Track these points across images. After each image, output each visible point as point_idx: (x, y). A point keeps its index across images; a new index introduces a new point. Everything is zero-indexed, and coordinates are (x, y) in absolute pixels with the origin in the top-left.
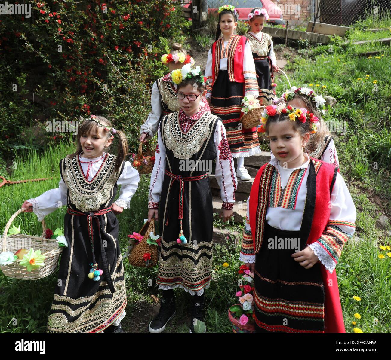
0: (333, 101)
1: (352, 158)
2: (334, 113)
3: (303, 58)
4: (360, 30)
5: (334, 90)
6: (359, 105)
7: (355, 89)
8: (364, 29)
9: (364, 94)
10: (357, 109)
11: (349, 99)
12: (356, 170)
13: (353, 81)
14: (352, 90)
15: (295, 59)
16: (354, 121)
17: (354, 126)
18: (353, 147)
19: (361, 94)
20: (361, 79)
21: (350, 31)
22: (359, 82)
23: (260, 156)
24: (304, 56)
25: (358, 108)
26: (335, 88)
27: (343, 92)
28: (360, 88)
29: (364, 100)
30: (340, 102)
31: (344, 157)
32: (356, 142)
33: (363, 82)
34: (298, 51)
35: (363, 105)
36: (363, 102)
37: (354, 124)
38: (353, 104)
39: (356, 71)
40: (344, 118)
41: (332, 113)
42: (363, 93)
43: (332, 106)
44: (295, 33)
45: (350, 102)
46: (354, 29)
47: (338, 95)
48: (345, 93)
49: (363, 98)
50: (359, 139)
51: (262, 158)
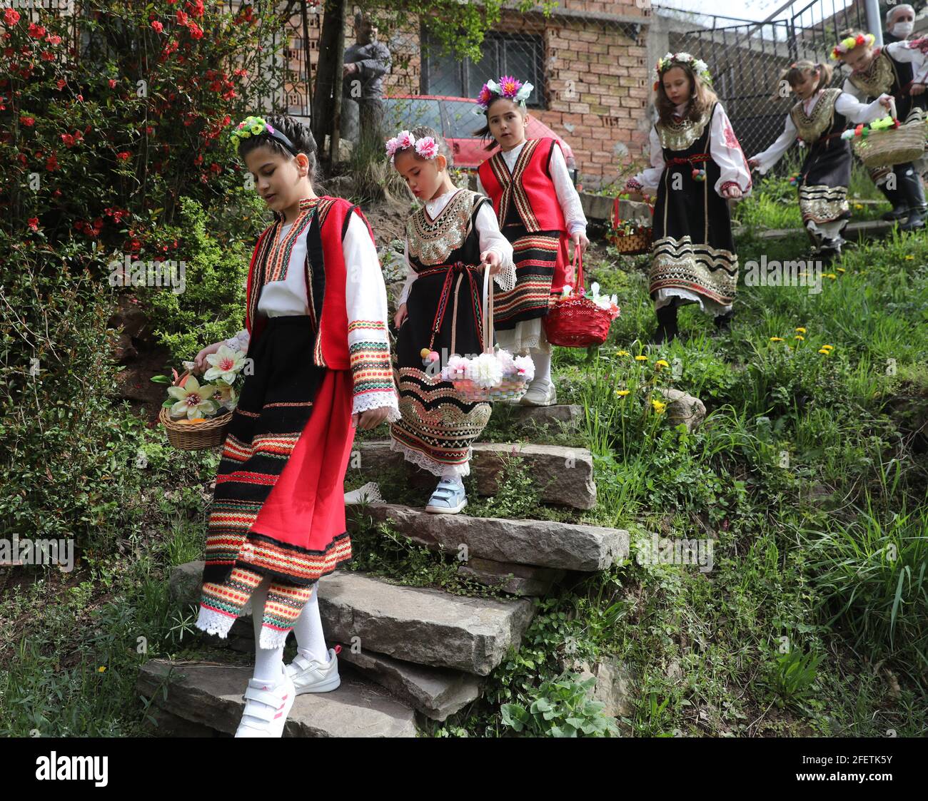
0: (693, 408)
1: (760, 615)
2: (701, 446)
3: (621, 269)
4: (773, 200)
5: (699, 371)
6: (781, 422)
7: (766, 369)
8: (785, 200)
9: (794, 387)
10: (774, 436)
11: (747, 404)
12: (775, 672)
13: (759, 343)
14: (757, 374)
15: (597, 270)
16: (765, 478)
17: (765, 496)
18: (762, 572)
19: (783, 389)
20: (782, 339)
21: (747, 202)
22: (775, 348)
23: (414, 623)
24: (623, 265)
25: (777, 431)
26: (703, 365)
27: (726, 375)
28: (781, 368)
29: (796, 408)
30: (720, 412)
31: (734, 613)
32: (773, 554)
33: (787, 348)
34: (608, 249)
35: (790, 423)
36: (793, 411)
37: (765, 488)
38: (761, 419)
39: (768, 311)
40: (733, 464)
41: (694, 447)
42: (791, 385)
43: (693, 427)
44: (597, 203)
45: (752, 412)
46: (758, 199)
47: (713, 387)
48: (734, 381)
49: (792, 402)
50: (785, 545)
51: (421, 631)
